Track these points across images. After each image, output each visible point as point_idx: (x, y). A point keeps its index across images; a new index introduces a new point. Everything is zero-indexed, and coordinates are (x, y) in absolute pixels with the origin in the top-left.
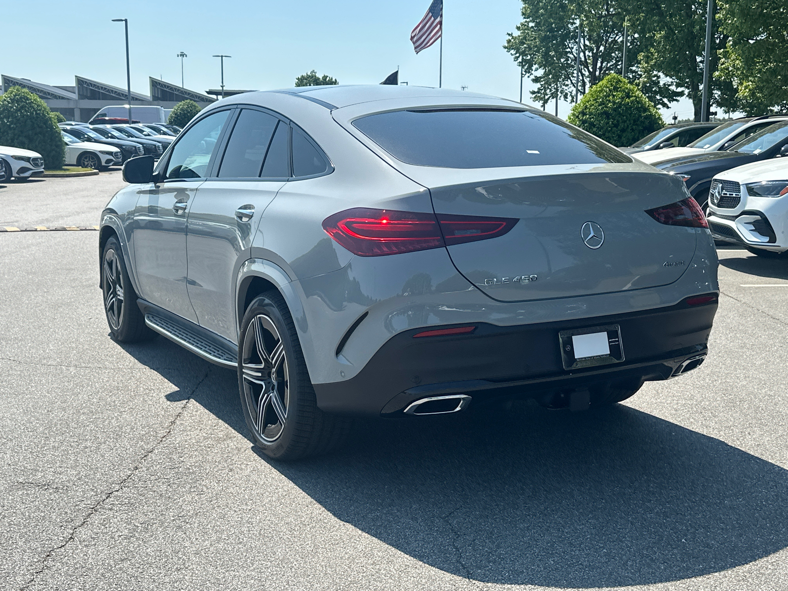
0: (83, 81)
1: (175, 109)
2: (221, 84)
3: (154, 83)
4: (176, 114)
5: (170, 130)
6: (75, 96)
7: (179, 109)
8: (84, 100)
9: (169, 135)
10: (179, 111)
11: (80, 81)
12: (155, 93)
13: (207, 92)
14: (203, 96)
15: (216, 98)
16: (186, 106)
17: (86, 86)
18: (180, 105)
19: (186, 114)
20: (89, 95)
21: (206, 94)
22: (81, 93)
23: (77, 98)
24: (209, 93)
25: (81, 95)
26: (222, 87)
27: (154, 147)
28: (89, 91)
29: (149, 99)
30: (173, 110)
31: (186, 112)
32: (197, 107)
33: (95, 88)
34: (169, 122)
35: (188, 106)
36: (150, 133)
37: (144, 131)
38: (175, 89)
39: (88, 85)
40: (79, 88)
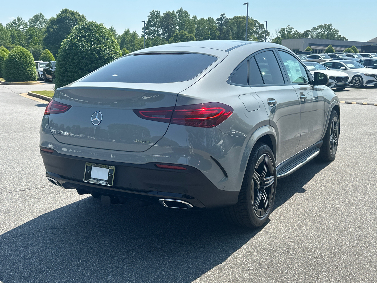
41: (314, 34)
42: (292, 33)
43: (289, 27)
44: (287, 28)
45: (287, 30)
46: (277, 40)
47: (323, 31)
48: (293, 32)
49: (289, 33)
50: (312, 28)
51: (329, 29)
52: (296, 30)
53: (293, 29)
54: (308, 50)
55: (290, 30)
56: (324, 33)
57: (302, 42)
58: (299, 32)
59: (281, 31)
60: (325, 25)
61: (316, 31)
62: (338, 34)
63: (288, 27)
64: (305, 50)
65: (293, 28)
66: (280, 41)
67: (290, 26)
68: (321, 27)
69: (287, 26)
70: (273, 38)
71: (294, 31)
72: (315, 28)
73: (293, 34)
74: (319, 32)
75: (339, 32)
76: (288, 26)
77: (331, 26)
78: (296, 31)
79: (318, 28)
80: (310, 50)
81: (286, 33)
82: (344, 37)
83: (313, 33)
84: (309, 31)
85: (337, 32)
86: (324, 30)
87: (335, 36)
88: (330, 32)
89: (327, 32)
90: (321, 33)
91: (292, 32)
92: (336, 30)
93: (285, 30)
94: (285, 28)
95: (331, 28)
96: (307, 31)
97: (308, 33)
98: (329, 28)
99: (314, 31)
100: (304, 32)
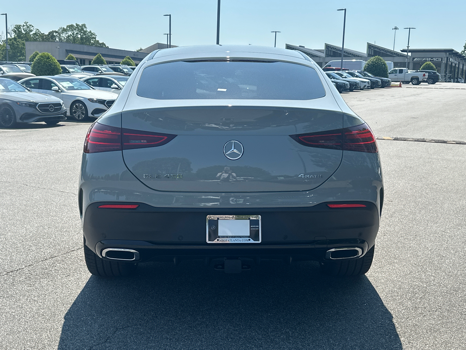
0: (329, 46)
1: (368, 62)
2: (407, 46)
3: (370, 46)
4: (368, 65)
5: (362, 75)
6: (323, 55)
7: (371, 61)
8: (328, 58)
9: (359, 77)
10: (370, 63)
11: (327, 46)
12: (369, 52)
13: (401, 51)
14: (398, 53)
15: (407, 54)
16: (375, 60)
17: (330, 49)
18: (372, 59)
19: (375, 64)
20: (332, 54)
21: (400, 52)
22: (327, 53)
23: (325, 56)
24: (402, 51)
25: (327, 55)
26: (408, 47)
27: (344, 84)
28: (332, 52)
29: (366, 56)
30: (367, 62)
31: (374, 63)
32: (382, 60)
33: (335, 50)
34: (364, 69)
35: (376, 59)
36: (347, 77)
37: (343, 75)
38: (382, 49)
39: (331, 49)
40: (326, 50)
41: (63, 37)
42: (32, 33)
43: (27, 24)
44: (23, 25)
45: (24, 28)
46: (13, 42)
47: (75, 34)
48: (34, 32)
49: (27, 33)
50: (60, 28)
51: (83, 31)
52: (38, 29)
53: (33, 28)
54: (71, 58)
55: (29, 28)
56: (77, 36)
57: (56, 47)
58: (42, 33)
59: (15, 29)
60: (76, 25)
61: (65, 32)
62: (95, 38)
63: (25, 25)
64: (67, 58)
65: (32, 26)
66: (16, 44)
67: (28, 22)
68: (71, 27)
69: (24, 23)
70: (3, 38)
71: (35, 30)
72: (63, 28)
73: (34, 34)
74: (69, 35)
75: (96, 36)
76: (26, 22)
77: (85, 27)
78: (37, 31)
79: (67, 28)
80: (74, 59)
81: (23, 32)
82: (103, 43)
83: (61, 35)
84: (56, 32)
85: (94, 36)
86: (76, 32)
87: (92, 42)
88: (85, 36)
89: (80, 34)
90: (72, 36)
91: (31, 31)
92: (92, 34)
93: (22, 28)
94: (21, 25)
95: (85, 30)
96: (53, 32)
97: (55, 34)
98: (83, 29)
99: (63, 33)
100: (50, 33)
